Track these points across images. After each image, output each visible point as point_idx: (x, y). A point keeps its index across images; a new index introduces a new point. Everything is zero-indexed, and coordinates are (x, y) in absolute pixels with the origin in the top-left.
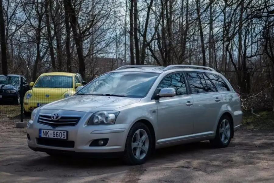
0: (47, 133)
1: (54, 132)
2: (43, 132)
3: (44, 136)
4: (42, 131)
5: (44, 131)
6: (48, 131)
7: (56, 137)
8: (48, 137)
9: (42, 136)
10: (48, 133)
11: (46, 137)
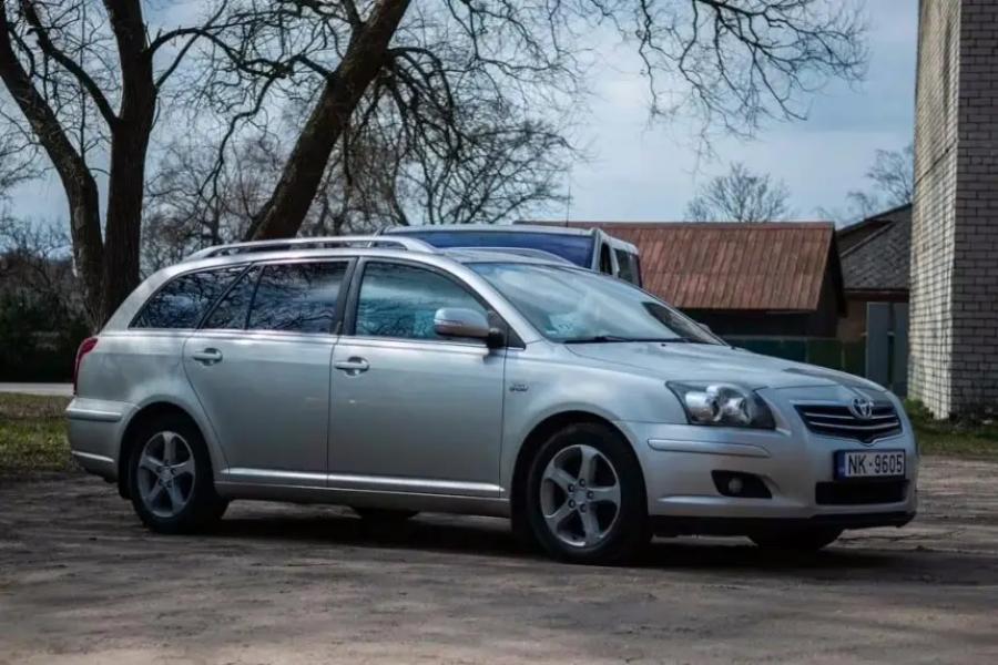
0: (861, 464)
1: (878, 457)
2: (851, 460)
3: (853, 474)
4: (847, 456)
5: (853, 455)
6: (862, 455)
7: (881, 473)
8: (862, 474)
9: (847, 474)
10: (864, 463)
11: (857, 475)
